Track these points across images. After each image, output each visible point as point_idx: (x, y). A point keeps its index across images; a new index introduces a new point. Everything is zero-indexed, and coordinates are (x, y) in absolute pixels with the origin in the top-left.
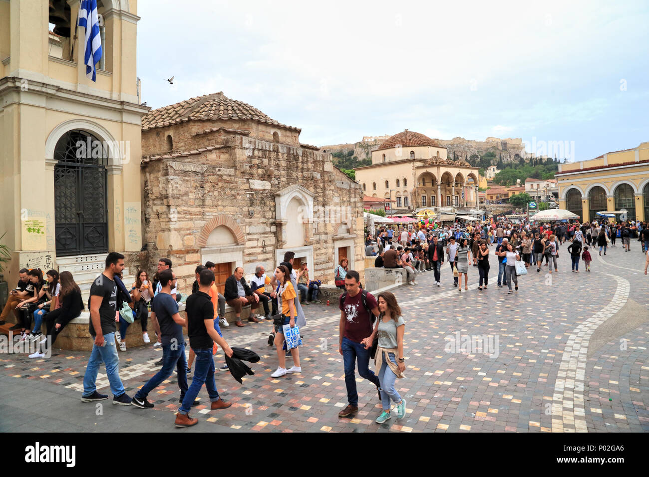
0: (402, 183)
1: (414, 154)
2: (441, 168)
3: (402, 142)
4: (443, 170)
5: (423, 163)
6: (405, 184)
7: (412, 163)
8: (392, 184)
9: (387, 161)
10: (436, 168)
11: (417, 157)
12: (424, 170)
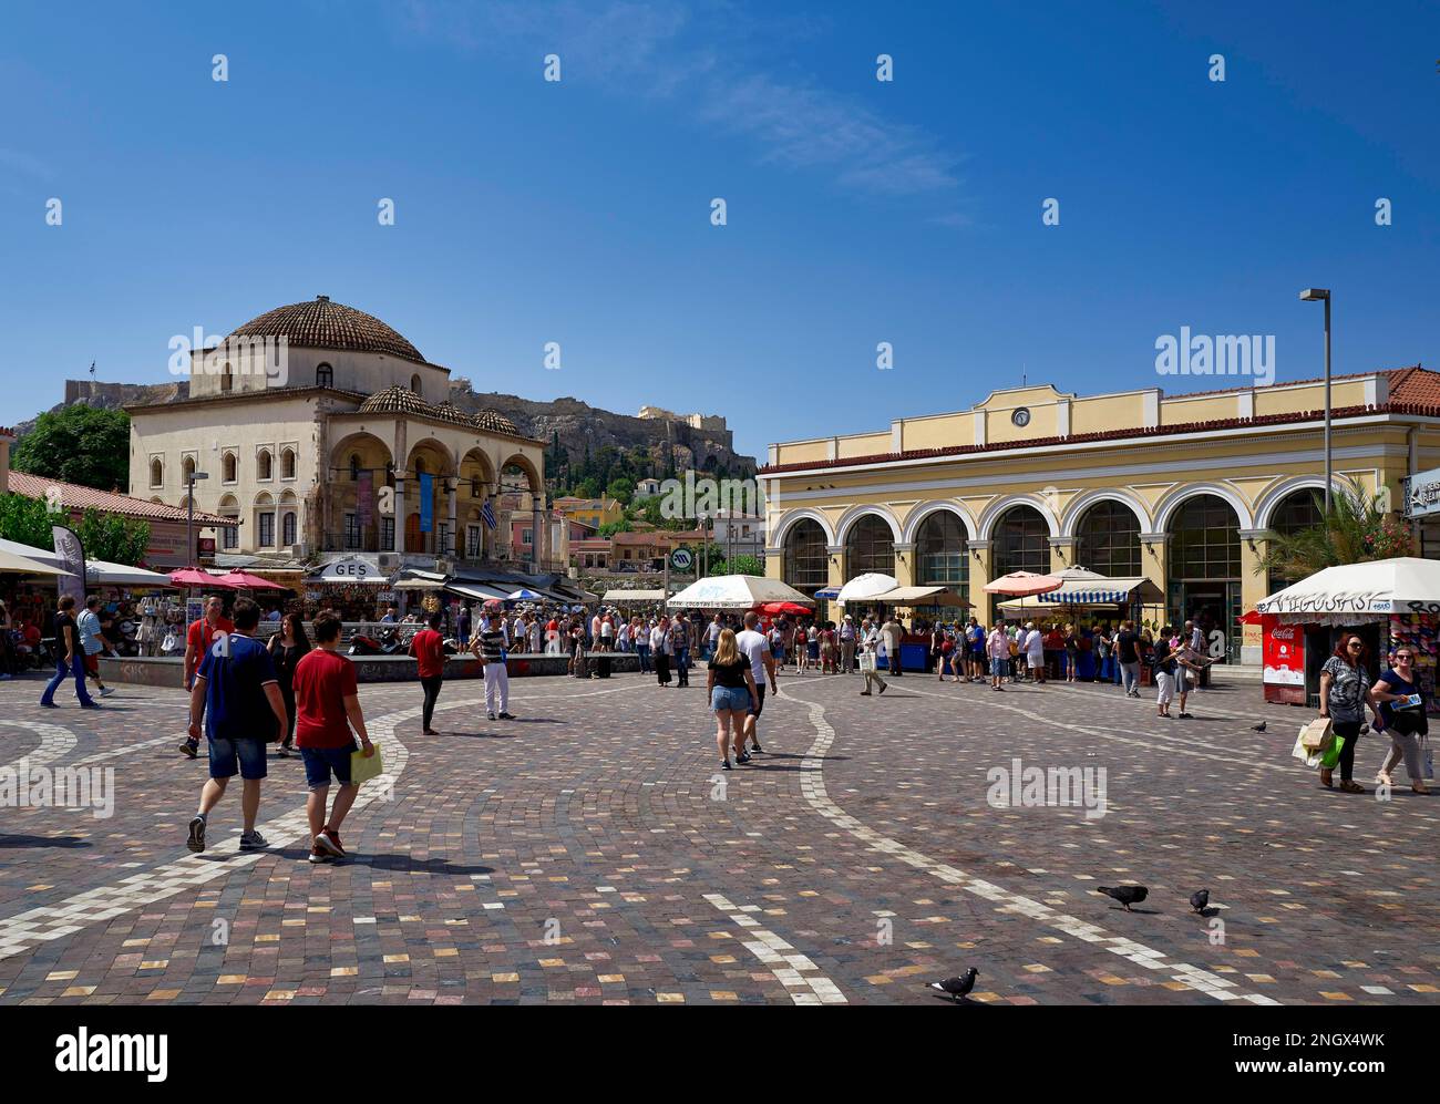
0: (277, 466)
1: (331, 373)
2: (410, 424)
3: (291, 330)
4: (417, 432)
5: (351, 405)
6: (289, 469)
7: (316, 400)
8: (248, 467)
9: (237, 388)
10: (394, 422)
11: (340, 381)
12: (352, 428)
